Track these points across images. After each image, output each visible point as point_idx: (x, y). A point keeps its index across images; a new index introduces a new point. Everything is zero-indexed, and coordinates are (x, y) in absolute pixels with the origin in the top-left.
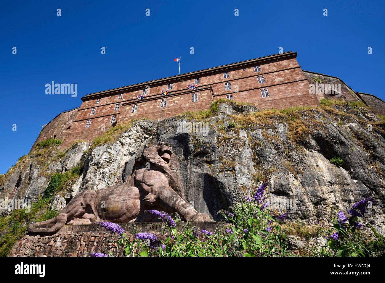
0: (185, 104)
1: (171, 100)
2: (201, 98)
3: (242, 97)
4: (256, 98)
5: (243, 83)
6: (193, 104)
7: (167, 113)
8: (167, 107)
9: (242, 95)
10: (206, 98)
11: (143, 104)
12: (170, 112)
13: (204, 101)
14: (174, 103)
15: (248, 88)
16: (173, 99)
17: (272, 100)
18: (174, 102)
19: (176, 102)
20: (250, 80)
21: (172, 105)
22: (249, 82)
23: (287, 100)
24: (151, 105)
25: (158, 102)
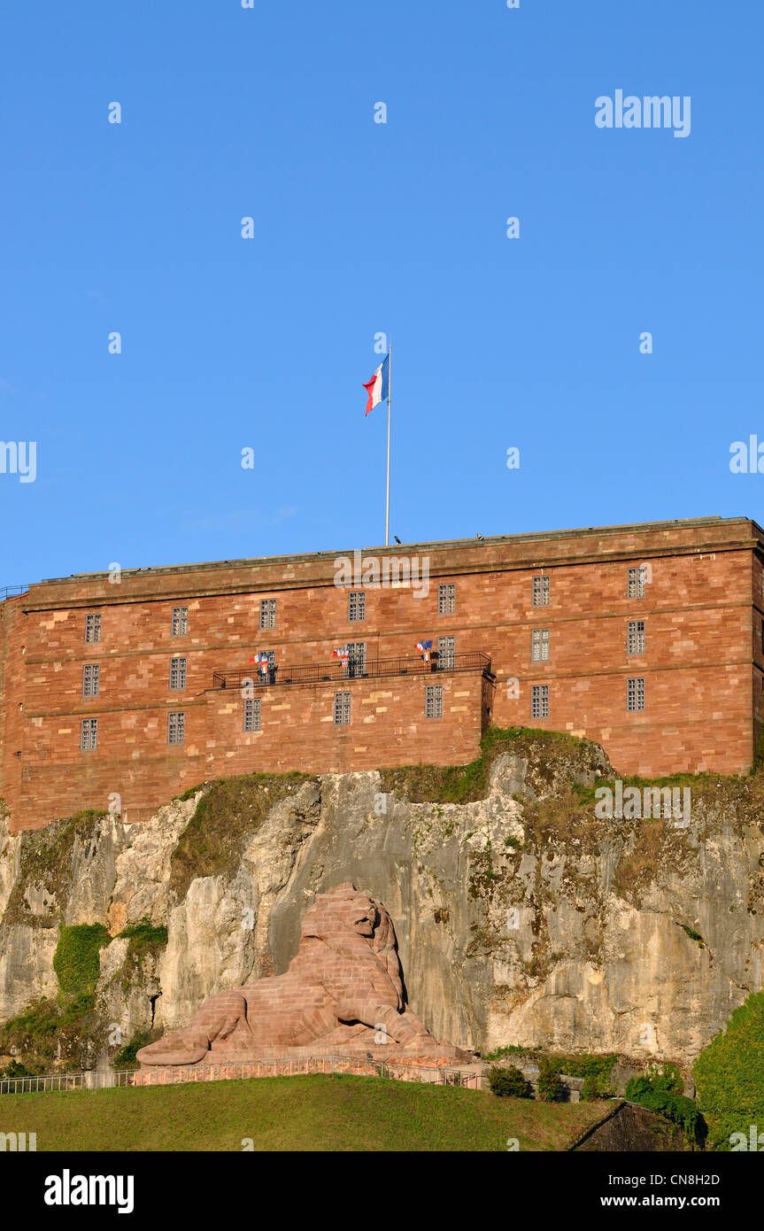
0: (408, 723)
1: (365, 701)
2: (453, 709)
3: (573, 699)
4: (609, 710)
5: (584, 639)
6: (431, 729)
7: (357, 750)
8: (353, 728)
9: (576, 693)
10: (464, 708)
11: (278, 702)
12: (363, 749)
13: (460, 720)
14: (374, 713)
15: (596, 665)
16: (372, 695)
17: (646, 726)
18: (371, 708)
19: (379, 710)
20: (605, 630)
21: (368, 720)
22: (602, 640)
23: (681, 732)
24: (302, 708)
25: (325, 699)
